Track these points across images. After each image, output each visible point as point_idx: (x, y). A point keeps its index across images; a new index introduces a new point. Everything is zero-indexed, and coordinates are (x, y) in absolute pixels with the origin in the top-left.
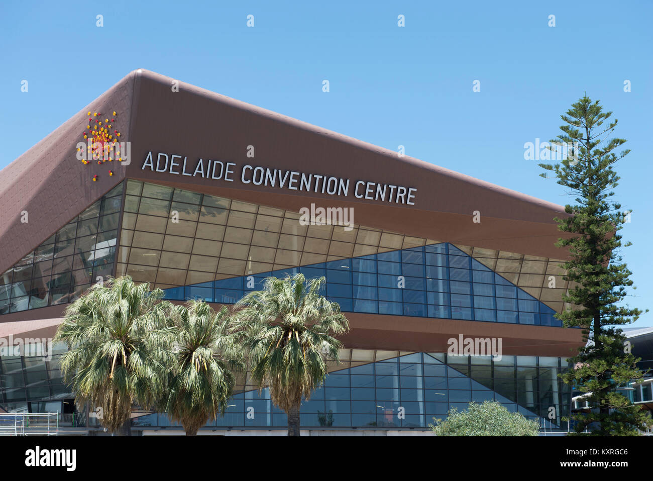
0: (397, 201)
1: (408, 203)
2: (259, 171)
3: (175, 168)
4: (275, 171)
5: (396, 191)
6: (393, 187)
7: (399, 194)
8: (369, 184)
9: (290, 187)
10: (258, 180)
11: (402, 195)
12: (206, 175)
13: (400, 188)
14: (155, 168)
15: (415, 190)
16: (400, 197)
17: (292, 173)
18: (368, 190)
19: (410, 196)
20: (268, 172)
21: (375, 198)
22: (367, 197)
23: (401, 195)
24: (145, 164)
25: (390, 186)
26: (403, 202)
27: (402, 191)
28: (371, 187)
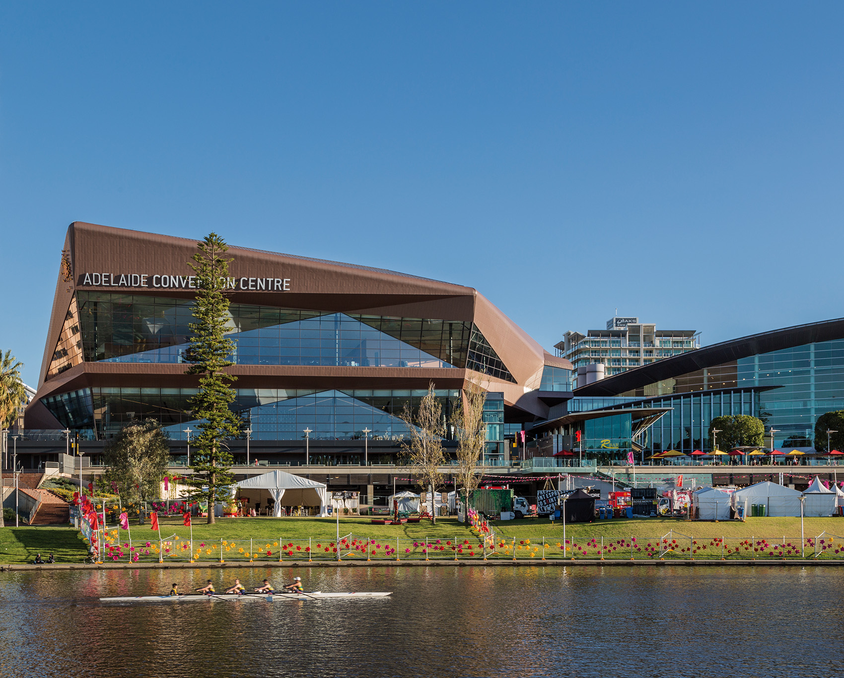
0: (275, 289)
1: (284, 289)
2: (165, 278)
3: (105, 282)
4: (177, 277)
5: (273, 282)
6: (270, 280)
7: (276, 284)
8: (250, 279)
9: (190, 286)
10: (165, 284)
11: (279, 284)
12: (128, 284)
13: (276, 280)
14: (92, 283)
15: (289, 280)
16: (277, 286)
17: (190, 277)
18: (250, 283)
19: (285, 284)
20: (172, 277)
21: (257, 288)
22: (250, 288)
23: (277, 284)
24: (85, 281)
25: (268, 279)
26: (280, 289)
27: (278, 282)
28: (252, 281)
